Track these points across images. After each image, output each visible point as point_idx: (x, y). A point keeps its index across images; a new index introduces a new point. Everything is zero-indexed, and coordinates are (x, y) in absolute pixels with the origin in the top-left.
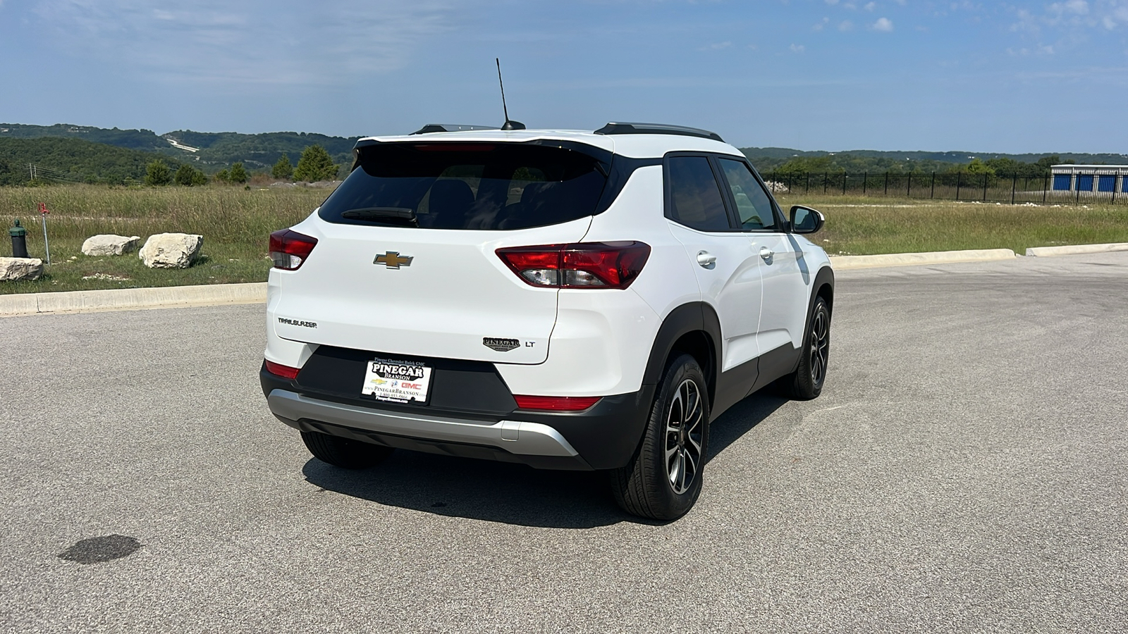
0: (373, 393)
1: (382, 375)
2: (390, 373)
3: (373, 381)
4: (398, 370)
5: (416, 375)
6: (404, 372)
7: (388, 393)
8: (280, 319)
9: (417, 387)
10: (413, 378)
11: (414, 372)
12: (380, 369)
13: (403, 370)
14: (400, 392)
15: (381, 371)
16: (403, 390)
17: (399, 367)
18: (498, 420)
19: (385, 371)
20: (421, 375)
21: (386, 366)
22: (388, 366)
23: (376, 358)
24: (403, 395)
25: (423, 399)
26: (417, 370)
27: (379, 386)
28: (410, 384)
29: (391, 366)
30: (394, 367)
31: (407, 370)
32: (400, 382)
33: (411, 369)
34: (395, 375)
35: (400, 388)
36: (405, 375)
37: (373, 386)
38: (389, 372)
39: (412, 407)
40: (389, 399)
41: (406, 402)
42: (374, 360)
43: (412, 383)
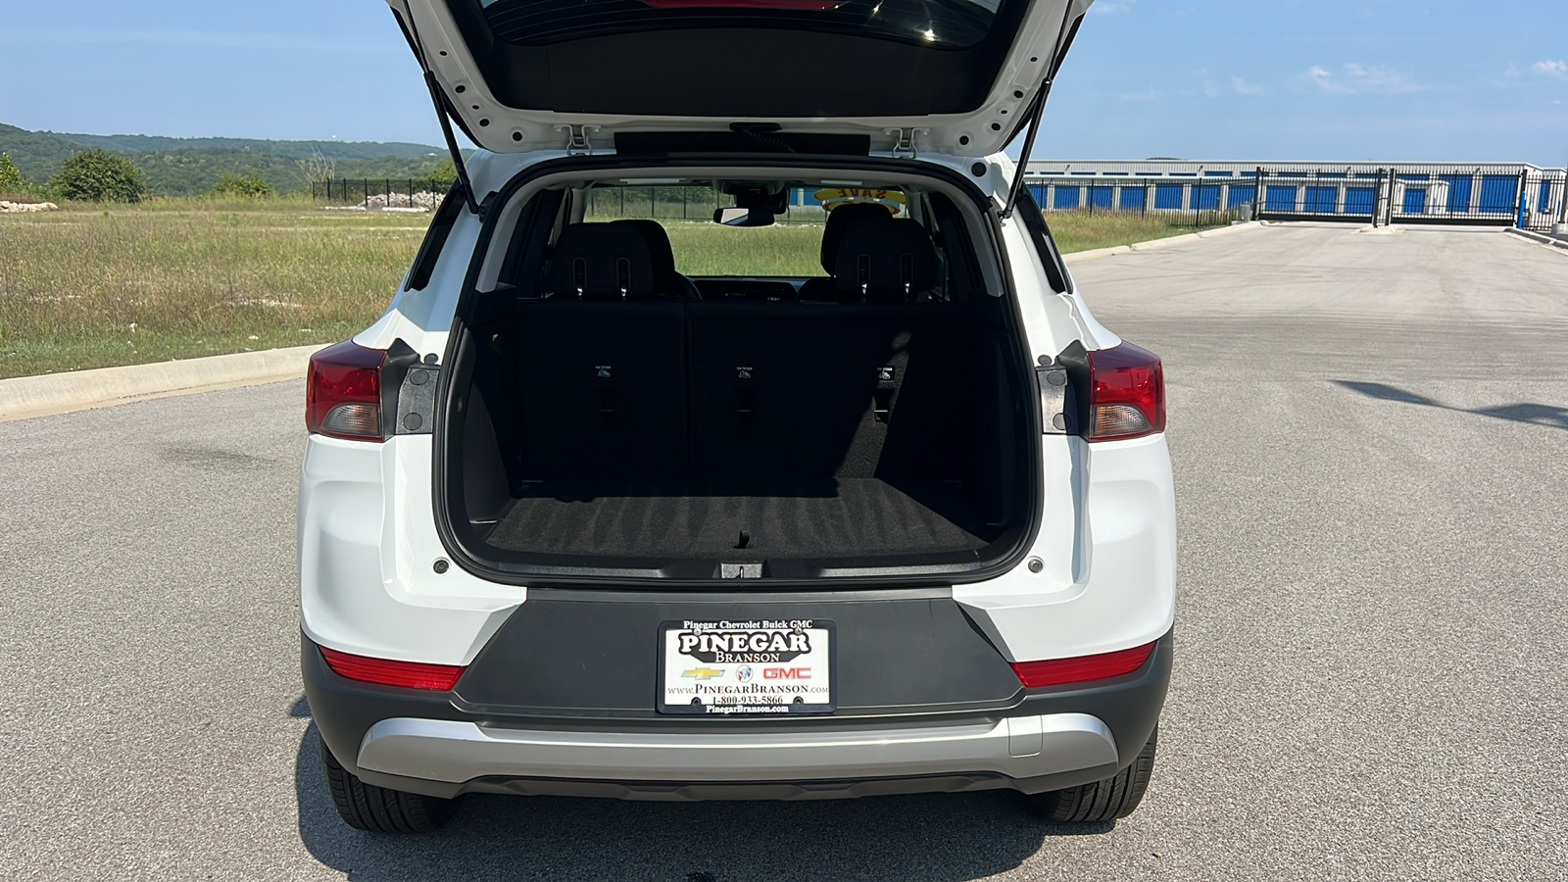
0: (696, 700)
1: (708, 657)
2: (729, 652)
3: (686, 674)
4: (747, 642)
5: (794, 648)
6: (764, 645)
7: (732, 695)
9: (802, 673)
10: (787, 656)
11: (788, 642)
12: (699, 645)
13: (759, 641)
14: (763, 689)
15: (704, 648)
16: (768, 684)
17: (750, 636)
18: (996, 717)
19: (714, 649)
20: (804, 648)
21: (715, 638)
22: (721, 636)
23: (686, 623)
24: (772, 695)
25: (824, 698)
26: (793, 637)
27: (706, 683)
28: (782, 670)
29: (727, 637)
30: (736, 638)
31: (770, 641)
32: (758, 668)
33: (778, 638)
34: (741, 653)
35: (761, 682)
36: (766, 651)
37: (691, 683)
38: (726, 649)
39: (800, 718)
40: (740, 709)
41: (785, 709)
42: (682, 628)
43: (787, 666)
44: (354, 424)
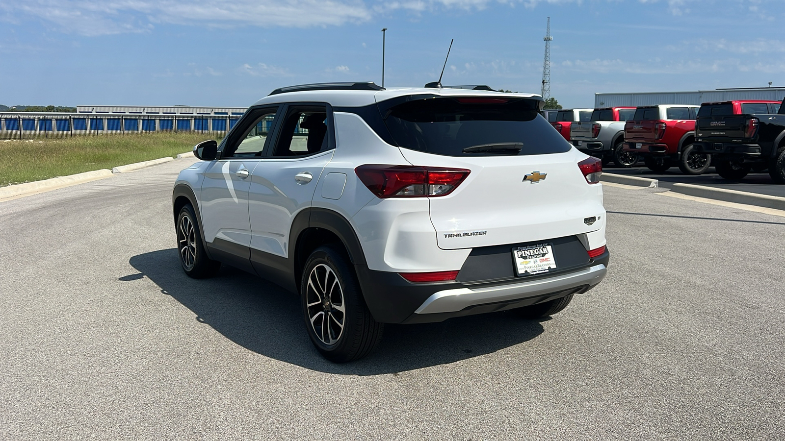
0: (526, 271)
1: (525, 258)
3: (521, 264)
4: (534, 252)
5: (544, 252)
7: (534, 268)
8: (446, 235)
9: (548, 259)
10: (544, 255)
12: (522, 254)
13: (537, 251)
15: (524, 255)
16: (541, 264)
17: (534, 250)
19: (526, 255)
20: (547, 252)
21: (526, 251)
23: (519, 248)
24: (542, 267)
25: (555, 266)
26: (544, 249)
27: (527, 266)
29: (529, 251)
30: (531, 251)
31: (539, 251)
32: (538, 259)
33: (540, 249)
34: (533, 256)
36: (539, 254)
37: (523, 266)
38: (529, 255)
39: (551, 273)
40: (538, 272)
41: (548, 271)
42: (518, 249)
43: (544, 258)
44: (412, 193)
